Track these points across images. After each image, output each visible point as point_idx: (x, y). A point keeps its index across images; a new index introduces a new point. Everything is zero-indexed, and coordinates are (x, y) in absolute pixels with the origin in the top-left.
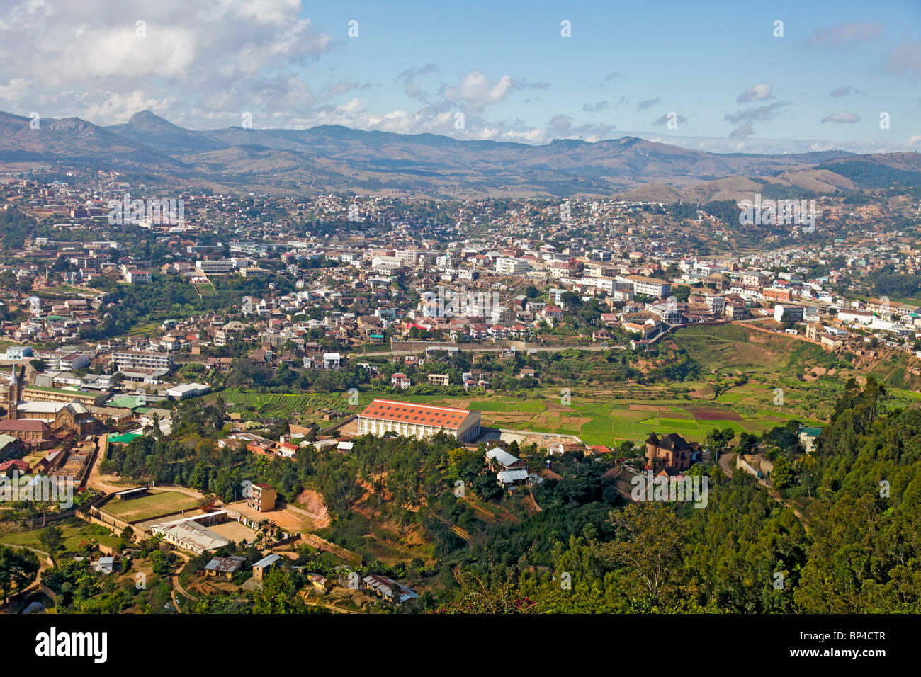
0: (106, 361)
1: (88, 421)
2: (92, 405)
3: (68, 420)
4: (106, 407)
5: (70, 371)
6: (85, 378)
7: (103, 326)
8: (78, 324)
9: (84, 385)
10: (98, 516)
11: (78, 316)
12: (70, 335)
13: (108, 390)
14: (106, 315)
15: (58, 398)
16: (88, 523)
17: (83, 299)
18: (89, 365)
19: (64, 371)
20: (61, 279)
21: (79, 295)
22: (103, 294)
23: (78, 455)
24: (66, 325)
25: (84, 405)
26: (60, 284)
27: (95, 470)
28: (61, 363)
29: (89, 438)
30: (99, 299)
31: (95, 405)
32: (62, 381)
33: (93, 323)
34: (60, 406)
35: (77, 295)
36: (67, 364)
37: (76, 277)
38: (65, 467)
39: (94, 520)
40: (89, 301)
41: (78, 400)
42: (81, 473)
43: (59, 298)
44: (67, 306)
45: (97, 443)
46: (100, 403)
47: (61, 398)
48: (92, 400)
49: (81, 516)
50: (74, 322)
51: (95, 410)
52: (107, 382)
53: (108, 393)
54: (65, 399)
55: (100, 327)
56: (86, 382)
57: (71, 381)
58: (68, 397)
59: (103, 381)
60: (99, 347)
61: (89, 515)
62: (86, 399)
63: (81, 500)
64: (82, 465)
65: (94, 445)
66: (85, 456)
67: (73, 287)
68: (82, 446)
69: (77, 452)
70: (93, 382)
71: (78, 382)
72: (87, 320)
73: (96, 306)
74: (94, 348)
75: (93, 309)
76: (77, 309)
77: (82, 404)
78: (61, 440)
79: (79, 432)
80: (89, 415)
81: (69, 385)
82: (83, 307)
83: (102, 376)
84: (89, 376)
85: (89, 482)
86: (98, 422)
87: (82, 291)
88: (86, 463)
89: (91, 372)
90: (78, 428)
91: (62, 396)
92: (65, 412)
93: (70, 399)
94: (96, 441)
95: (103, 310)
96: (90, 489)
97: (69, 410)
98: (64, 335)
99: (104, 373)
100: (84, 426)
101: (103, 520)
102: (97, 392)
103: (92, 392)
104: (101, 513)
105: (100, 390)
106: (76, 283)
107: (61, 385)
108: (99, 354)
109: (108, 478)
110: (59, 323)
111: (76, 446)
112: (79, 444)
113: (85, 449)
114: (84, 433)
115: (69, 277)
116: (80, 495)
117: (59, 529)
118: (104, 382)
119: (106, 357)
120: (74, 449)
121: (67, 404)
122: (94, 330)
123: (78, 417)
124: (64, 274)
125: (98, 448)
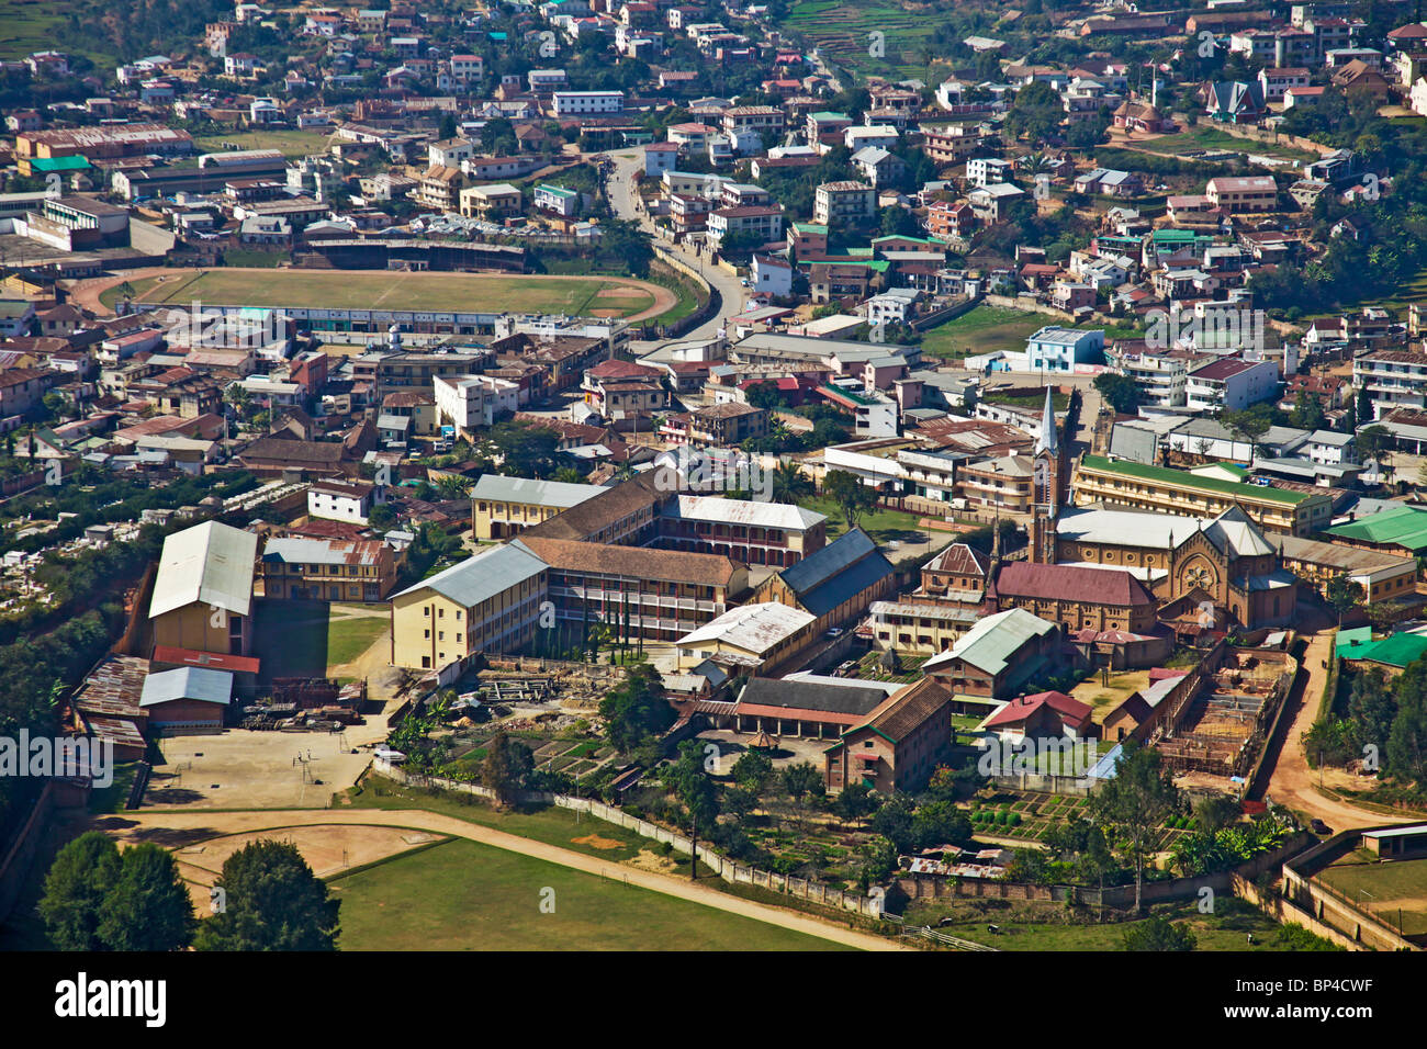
0: (1334, 384)
1: (1273, 584)
2: (1284, 531)
3: (1208, 573)
4: (1330, 539)
5: (1217, 416)
6: (1264, 439)
7: (1327, 265)
8: (1247, 258)
9: (1259, 463)
10: (1304, 903)
11: (1249, 230)
12: (1221, 294)
13: (1337, 483)
14: (1337, 229)
15: (1180, 502)
16: (1273, 923)
17: (1264, 172)
18: (1278, 394)
19: (1197, 415)
20: (1197, 108)
21: (1254, 159)
22: (1329, 155)
23: (1239, 693)
24: (1207, 262)
25: (1261, 529)
26: (1192, 123)
27: (1292, 747)
28: (1191, 389)
29: (1275, 638)
30: (1317, 172)
31: (1295, 530)
32: (1192, 446)
33: (1293, 254)
34: (1185, 528)
35: (1244, 160)
36: (1207, 391)
37: (1245, 99)
38: (1201, 728)
39: (1292, 915)
40: (1285, 179)
41: (1240, 512)
42: (1251, 752)
43: (1190, 170)
44: (1214, 199)
45: (1301, 660)
46: (1313, 526)
47: (1186, 504)
48: (1285, 513)
49: (1252, 896)
50: (1235, 251)
51: (1295, 547)
52: (1337, 455)
53: (1337, 494)
54: (1200, 505)
55: (1315, 271)
56: (1267, 451)
57: (1220, 449)
58: (1210, 500)
59: (1321, 453)
60: (1313, 336)
61: (1277, 896)
62: (1267, 510)
63: (1251, 843)
64: (1252, 728)
65: (1291, 665)
66: (1261, 699)
67: (1236, 133)
68: (1252, 664)
69: (1237, 681)
70: (1292, 454)
71: (1242, 451)
72: (1277, 245)
73: (1306, 200)
74: (1296, 340)
75: (1295, 207)
76: (1245, 210)
77: (1253, 525)
78: (1189, 638)
79: (1244, 617)
80: (1274, 562)
81: (1213, 460)
82: (1264, 203)
83: (1320, 435)
84: (1277, 434)
85: (1275, 786)
86: (1304, 589)
87: (1262, 148)
88: (1264, 722)
89: (1283, 420)
90: (1241, 603)
91: (1193, 497)
92: (1200, 548)
93: (1215, 508)
94: (1298, 650)
95: (1327, 210)
96: (1280, 810)
97: (1213, 540)
98: (1203, 295)
99: (1326, 426)
100: (1258, 596)
101: (1321, 919)
102: (1301, 488)
103: (1285, 486)
104: (1315, 892)
105: (1312, 481)
106: (1244, 119)
107: (1190, 459)
108: (1310, 361)
109: (1336, 777)
110: (1186, 255)
111: (1235, 664)
112: (1243, 657)
113: (1261, 673)
114: (1260, 625)
115: (1224, 100)
116: (1246, 827)
117: (1185, 929)
118: (1326, 455)
119: (1336, 371)
120: (1228, 673)
121: (1206, 524)
122: (1296, 280)
123: (1240, 568)
124: (1207, 91)
125: (1302, 676)
